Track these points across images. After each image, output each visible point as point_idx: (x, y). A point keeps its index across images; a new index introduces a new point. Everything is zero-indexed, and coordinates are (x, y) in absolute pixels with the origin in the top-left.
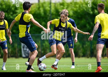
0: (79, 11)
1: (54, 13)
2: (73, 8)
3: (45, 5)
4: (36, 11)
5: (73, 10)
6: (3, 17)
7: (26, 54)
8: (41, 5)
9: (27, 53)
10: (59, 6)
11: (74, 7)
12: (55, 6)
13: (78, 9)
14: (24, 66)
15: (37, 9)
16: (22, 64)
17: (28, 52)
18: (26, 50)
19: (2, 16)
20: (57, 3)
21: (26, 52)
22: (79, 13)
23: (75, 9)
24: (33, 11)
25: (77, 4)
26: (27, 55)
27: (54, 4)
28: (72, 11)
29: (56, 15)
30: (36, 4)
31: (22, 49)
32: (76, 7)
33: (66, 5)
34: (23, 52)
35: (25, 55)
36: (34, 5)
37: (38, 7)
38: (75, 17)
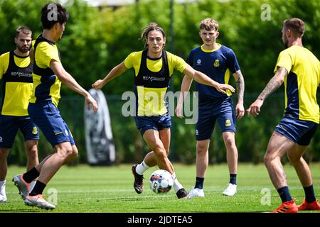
0: (256, 27)
1: (183, 32)
2: (239, 17)
3: (154, 10)
4: (129, 28)
5: (238, 24)
6: (26, 43)
7: (98, 154)
8: (142, 9)
9: (101, 152)
10: (197, 11)
11: (241, 15)
12: (184, 12)
13: (252, 20)
14: (93, 191)
15: (130, 22)
16: (87, 185)
17: (106, 150)
18: (99, 143)
19: (23, 40)
20: (191, 4)
21: (99, 147)
22: (256, 32)
23: (244, 21)
24: (120, 27)
25: (250, 7)
26: (102, 156)
27: (183, 7)
28: (237, 27)
29: (187, 39)
30: (128, 6)
31: (88, 139)
32: (248, 16)
33: (216, 8)
34: (89, 148)
35: (96, 156)
36: (123, 10)
37: (134, 14)
38: (243, 44)
